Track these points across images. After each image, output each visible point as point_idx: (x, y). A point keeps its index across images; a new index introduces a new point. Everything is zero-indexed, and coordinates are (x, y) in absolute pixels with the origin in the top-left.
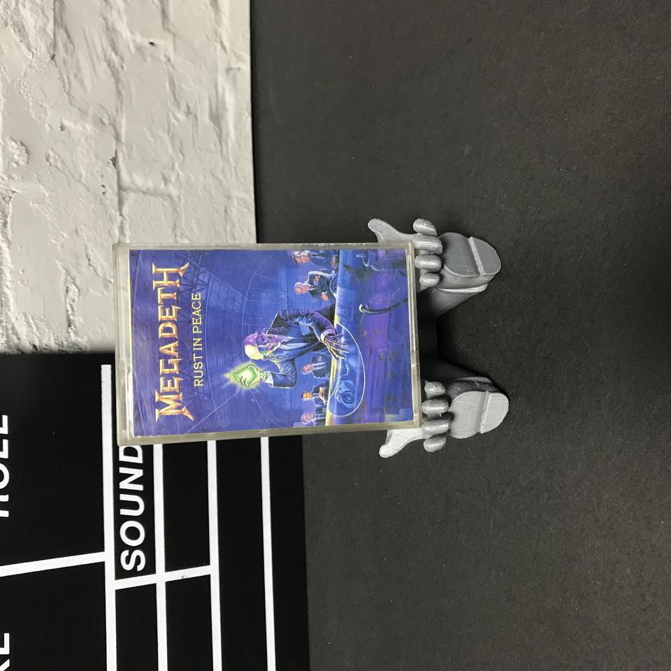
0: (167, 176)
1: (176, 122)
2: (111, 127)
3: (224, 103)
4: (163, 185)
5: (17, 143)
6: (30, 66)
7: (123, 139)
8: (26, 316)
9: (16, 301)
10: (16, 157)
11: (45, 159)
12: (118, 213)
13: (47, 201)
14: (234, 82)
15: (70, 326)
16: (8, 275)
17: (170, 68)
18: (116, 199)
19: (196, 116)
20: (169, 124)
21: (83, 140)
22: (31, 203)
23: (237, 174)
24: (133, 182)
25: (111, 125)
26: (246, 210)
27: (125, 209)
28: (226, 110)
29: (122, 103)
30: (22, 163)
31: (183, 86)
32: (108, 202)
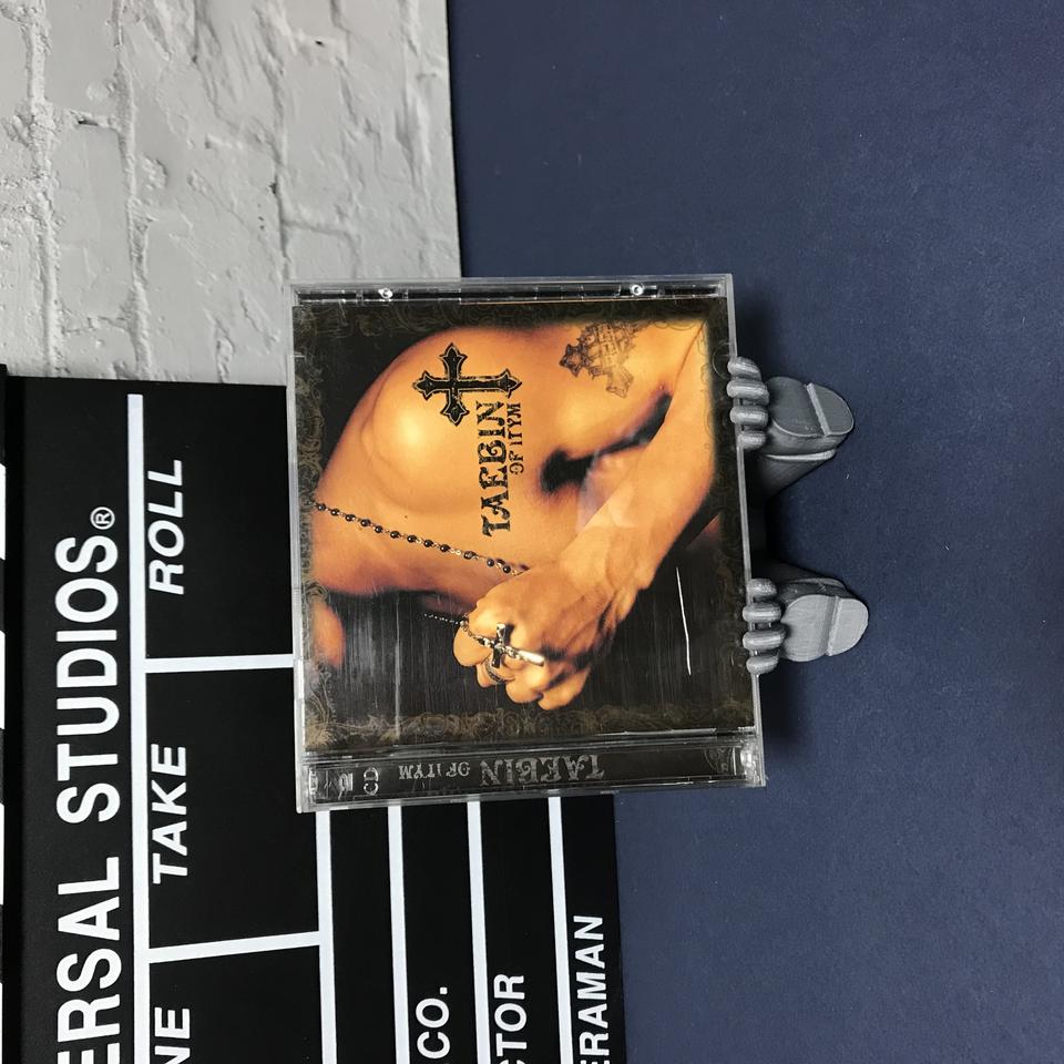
0: (342, 209)
1: (352, 142)
2: (269, 147)
3: (415, 120)
4: (338, 220)
5: (152, 161)
6: (167, 69)
7: (285, 160)
10: (152, 178)
11: (187, 181)
12: (280, 253)
13: (191, 233)
14: (428, 93)
17: (344, 74)
18: (278, 235)
19: (378, 135)
20: (344, 145)
21: (234, 160)
22: (171, 236)
23: (434, 209)
24: (299, 216)
25: (269, 143)
27: (290, 248)
28: (417, 127)
30: (159, 185)
31: (361, 96)
32: (267, 239)
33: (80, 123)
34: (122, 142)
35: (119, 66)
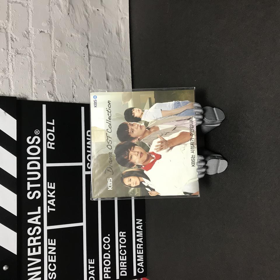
0: (103, 51)
1: (106, 35)
2: (86, 36)
3: (121, 29)
4: (102, 54)
5: (58, 40)
6: (62, 17)
7: (90, 39)
8: (60, 94)
9: (58, 89)
10: (58, 45)
11: (66, 45)
12: (89, 63)
13: (67, 58)
14: (124, 22)
15: (73, 97)
16: (55, 81)
17: (104, 18)
18: (88, 58)
19: (112, 33)
20: (104, 36)
21: (78, 39)
22: (62, 59)
23: (125, 52)
24: (93, 53)
26: (128, 64)
27: (91, 61)
28: (121, 31)
29: (89, 28)
30: (59, 46)
31: (108, 23)
32: (85, 59)
33: (40, 32)
34: (50, 36)
35: (50, 17)
